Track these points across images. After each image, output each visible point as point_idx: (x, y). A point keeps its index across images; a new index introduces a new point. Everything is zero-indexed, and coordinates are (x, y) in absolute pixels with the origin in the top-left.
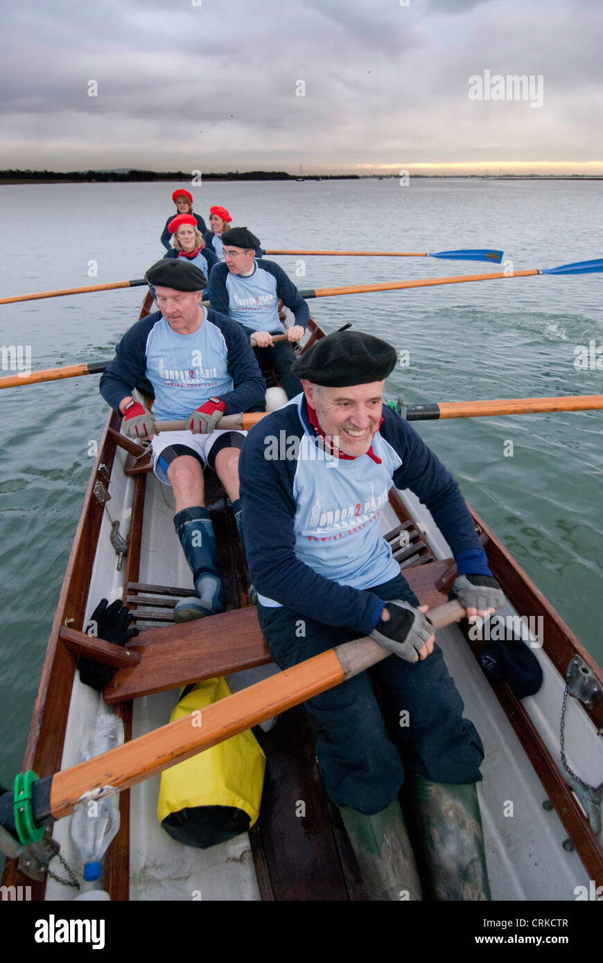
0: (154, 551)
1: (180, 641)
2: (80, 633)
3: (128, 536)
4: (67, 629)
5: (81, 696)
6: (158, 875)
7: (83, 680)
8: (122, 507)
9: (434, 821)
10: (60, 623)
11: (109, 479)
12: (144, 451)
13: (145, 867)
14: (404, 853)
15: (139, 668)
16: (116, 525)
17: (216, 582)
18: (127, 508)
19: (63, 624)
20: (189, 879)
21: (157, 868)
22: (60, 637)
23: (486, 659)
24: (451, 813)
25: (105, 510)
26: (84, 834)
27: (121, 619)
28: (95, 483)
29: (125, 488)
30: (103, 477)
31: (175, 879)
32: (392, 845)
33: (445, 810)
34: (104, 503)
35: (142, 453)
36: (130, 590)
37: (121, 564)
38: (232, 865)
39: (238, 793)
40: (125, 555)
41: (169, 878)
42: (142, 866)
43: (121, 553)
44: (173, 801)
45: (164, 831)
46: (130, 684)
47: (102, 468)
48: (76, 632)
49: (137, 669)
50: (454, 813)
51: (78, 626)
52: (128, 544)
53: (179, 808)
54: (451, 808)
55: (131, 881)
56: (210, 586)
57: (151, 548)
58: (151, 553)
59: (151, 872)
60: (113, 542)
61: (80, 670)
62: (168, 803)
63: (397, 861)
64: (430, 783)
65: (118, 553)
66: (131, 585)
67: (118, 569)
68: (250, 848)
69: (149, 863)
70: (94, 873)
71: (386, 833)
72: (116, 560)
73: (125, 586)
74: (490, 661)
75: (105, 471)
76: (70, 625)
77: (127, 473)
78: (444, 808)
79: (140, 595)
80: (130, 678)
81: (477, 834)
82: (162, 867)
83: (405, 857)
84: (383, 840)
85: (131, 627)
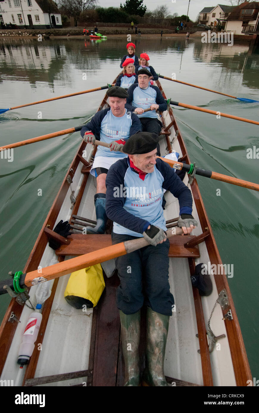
0: (86, 204)
1: (84, 240)
2: (51, 230)
3: (77, 197)
4: (47, 228)
5: (48, 251)
6: (61, 312)
7: (50, 246)
8: (77, 185)
9: (152, 324)
10: (45, 226)
11: (74, 174)
12: (90, 164)
13: (57, 309)
14: (136, 331)
15: (69, 246)
16: (73, 192)
17: (102, 222)
18: (79, 186)
19: (46, 226)
20: (70, 317)
21: (61, 310)
22: (44, 230)
23: (193, 278)
24: (158, 324)
25: (70, 187)
26: (39, 295)
27: (67, 228)
28: (68, 176)
29: (80, 178)
30: (72, 174)
31: (66, 315)
32: (132, 327)
33: (156, 322)
34: (70, 184)
35: (89, 165)
36: (73, 217)
37: (72, 207)
38: (86, 316)
39: (91, 296)
40: (74, 204)
41: (64, 315)
42: (56, 308)
43: (73, 203)
44: (69, 292)
45: (65, 300)
46: (65, 250)
47: (72, 170)
48: (50, 230)
49: (68, 246)
50: (159, 324)
51: (51, 228)
52: (76, 199)
53: (70, 295)
54: (158, 322)
55: (51, 312)
56: (100, 223)
57: (85, 202)
58: (85, 204)
59: (59, 311)
60: (71, 199)
61: (49, 242)
62: (67, 292)
63: (133, 333)
64: (153, 312)
65: (72, 203)
66: (74, 216)
67: (71, 209)
68: (92, 313)
69: (59, 308)
70: (39, 307)
71: (132, 323)
72: (71, 205)
73: (72, 216)
74: (194, 279)
75: (73, 172)
76: (48, 227)
77: (82, 172)
78: (156, 321)
79: (76, 220)
80: (65, 249)
81: (165, 333)
82: (62, 310)
83: (136, 332)
84: (130, 325)
85: (70, 231)
